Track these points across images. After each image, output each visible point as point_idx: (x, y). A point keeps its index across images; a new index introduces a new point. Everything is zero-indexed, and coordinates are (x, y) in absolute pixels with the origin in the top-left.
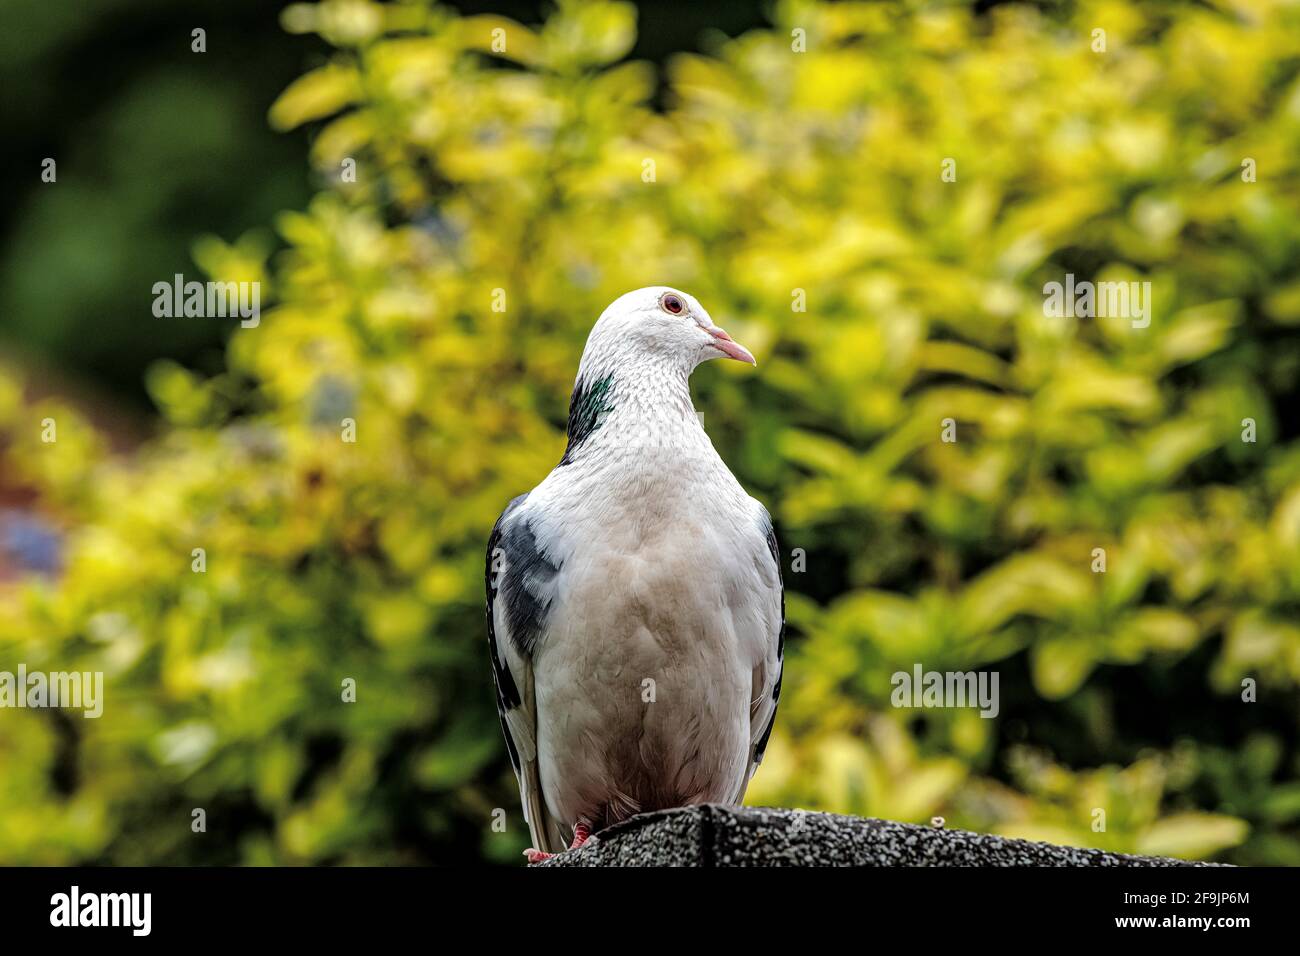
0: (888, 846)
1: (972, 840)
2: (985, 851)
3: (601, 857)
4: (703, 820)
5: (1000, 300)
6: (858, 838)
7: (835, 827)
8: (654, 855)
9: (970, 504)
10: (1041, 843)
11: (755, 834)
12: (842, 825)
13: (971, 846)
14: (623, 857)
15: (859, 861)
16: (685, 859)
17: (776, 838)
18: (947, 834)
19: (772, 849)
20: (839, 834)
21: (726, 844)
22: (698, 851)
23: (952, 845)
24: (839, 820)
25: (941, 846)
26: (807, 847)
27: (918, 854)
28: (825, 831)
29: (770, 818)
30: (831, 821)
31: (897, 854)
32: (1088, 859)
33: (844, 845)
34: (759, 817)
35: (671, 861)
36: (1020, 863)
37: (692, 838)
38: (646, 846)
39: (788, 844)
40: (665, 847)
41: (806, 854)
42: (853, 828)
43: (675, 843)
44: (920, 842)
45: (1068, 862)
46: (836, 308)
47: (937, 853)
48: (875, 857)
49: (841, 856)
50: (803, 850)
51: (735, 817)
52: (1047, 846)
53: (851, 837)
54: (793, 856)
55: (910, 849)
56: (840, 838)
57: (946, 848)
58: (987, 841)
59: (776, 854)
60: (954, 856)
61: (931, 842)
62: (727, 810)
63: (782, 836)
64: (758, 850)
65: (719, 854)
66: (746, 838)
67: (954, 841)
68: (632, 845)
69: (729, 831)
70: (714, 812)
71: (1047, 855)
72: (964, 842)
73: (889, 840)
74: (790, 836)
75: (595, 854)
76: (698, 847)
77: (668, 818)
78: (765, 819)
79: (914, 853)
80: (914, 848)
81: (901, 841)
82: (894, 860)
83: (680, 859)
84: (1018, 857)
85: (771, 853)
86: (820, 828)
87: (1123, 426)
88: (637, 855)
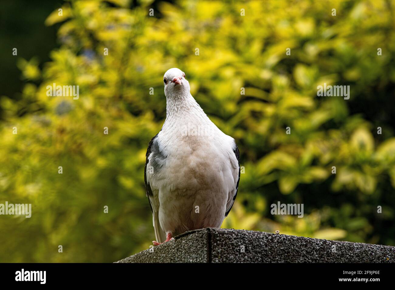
0: (263, 240)
1: (288, 237)
2: (292, 240)
3: (176, 244)
4: (208, 232)
5: (266, 75)
6: (254, 237)
7: (247, 234)
8: (192, 243)
9: (258, 136)
10: (308, 238)
11: (223, 237)
12: (249, 233)
13: (288, 239)
14: (183, 244)
15: (254, 244)
16: (202, 244)
17: (230, 237)
18: (280, 235)
19: (229, 241)
20: (248, 236)
21: (215, 240)
22: (206, 242)
23: (282, 239)
24: (248, 232)
25: (279, 239)
26: (239, 240)
27: (272, 241)
28: (244, 235)
29: (228, 231)
30: (246, 232)
31: (266, 242)
32: (322, 242)
33: (250, 239)
34: (225, 231)
35: (198, 245)
36: (302, 244)
37: (205, 238)
38: (190, 241)
39: (233, 239)
40: (196, 241)
41: (239, 242)
42: (252, 234)
43: (199, 240)
44: (272, 238)
45: (316, 243)
46: (216, 78)
47: (277, 241)
48: (259, 243)
49: (249, 243)
50: (238, 241)
51: (217, 231)
52: (310, 239)
53: (252, 237)
54: (235, 243)
55: (269, 240)
56: (249, 237)
57: (280, 240)
58: (292, 237)
59: (230, 242)
60: (282, 242)
61: (276, 238)
62: (215, 229)
63: (232, 237)
64: (225, 241)
65: (213, 243)
66: (221, 238)
67: (282, 237)
68: (185, 240)
69: (216, 236)
70: (211, 230)
71: (310, 241)
72: (285, 238)
73: (263, 237)
74: (234, 237)
75: (174, 243)
76: (206, 241)
77: (197, 232)
78: (226, 232)
79: (271, 241)
80: (271, 240)
81: (267, 238)
82: (265, 244)
83: (201, 244)
84: (302, 242)
85: (228, 242)
86: (243, 234)
87: (304, 112)
88: (187, 243)
